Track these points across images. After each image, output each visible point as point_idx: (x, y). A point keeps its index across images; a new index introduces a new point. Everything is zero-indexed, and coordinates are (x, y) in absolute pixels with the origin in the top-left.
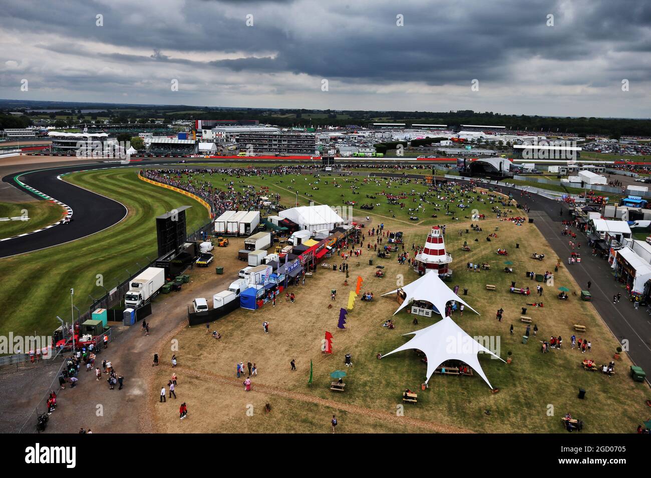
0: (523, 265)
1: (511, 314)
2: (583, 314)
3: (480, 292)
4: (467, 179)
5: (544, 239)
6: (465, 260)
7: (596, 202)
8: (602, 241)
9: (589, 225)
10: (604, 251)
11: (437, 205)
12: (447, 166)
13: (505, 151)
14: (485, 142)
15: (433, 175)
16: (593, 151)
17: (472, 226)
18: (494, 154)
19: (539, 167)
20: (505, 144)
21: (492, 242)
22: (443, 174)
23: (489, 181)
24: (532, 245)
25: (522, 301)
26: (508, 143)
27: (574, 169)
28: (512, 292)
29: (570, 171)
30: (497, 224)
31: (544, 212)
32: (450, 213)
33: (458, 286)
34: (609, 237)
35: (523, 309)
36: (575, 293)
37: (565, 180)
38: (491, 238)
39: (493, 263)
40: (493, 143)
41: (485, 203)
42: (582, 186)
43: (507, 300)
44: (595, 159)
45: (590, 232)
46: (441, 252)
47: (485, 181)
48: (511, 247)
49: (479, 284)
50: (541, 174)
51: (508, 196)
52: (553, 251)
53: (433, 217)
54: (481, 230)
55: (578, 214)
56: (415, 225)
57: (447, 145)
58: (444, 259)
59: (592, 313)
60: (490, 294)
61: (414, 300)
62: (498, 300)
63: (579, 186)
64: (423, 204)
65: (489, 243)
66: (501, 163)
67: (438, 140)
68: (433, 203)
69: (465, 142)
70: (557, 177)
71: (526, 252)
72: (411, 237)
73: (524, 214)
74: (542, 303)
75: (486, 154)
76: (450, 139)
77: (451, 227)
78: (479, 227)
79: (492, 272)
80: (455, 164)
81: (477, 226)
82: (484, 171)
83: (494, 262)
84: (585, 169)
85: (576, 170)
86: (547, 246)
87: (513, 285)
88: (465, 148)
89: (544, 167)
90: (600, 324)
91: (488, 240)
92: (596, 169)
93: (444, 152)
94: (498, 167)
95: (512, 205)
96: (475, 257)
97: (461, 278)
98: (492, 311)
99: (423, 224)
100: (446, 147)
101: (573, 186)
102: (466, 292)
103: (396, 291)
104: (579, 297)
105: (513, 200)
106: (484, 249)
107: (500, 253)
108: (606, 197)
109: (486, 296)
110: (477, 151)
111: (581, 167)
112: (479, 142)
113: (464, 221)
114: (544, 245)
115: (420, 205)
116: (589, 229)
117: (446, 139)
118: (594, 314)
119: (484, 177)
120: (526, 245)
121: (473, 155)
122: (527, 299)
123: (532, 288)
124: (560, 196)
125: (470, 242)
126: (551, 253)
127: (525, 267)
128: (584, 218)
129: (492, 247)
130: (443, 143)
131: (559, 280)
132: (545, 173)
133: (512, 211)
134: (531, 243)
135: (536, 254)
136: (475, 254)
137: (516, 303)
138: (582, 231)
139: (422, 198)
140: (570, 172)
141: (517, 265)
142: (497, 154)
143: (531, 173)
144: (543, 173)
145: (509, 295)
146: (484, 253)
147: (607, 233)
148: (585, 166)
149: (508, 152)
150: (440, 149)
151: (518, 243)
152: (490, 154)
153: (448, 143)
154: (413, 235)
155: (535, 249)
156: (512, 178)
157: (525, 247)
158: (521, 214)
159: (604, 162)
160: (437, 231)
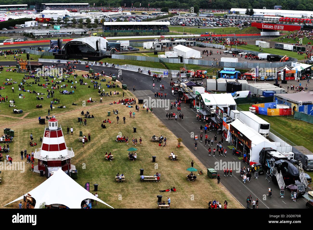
0: (145, 150)
1: (147, 204)
2: (213, 192)
3: (110, 186)
4: (64, 62)
5: (158, 120)
6: (85, 152)
7: (196, 76)
8: (213, 115)
9: (197, 100)
10: (216, 125)
11: (38, 94)
12: (40, 49)
13: (95, 29)
14: (72, 20)
15: (27, 61)
16: (178, 25)
17: (83, 113)
18: (85, 32)
19: (134, 43)
20: (93, 22)
21: (108, 129)
22: (37, 58)
23: (87, 62)
24: (148, 127)
25: (155, 188)
26: (96, 21)
27: (168, 43)
28: (142, 181)
29: (164, 46)
30: (108, 108)
31: (150, 91)
32: (55, 101)
33: (89, 183)
34: (220, 111)
35: (158, 197)
36: (201, 172)
37: (162, 56)
38: (106, 124)
39: (115, 152)
40: (81, 21)
41: (89, 87)
42: (182, 61)
43: (140, 190)
44: (183, 33)
45: (199, 107)
46: (62, 147)
47: (83, 63)
48: (128, 132)
49: (107, 177)
50: (138, 51)
51: (111, 77)
52: (170, 132)
53: (38, 107)
54: (93, 117)
55: (183, 90)
56: (20, 118)
57: (33, 26)
58: (66, 154)
59: (221, 189)
60: (121, 186)
61: (46, 206)
62: (131, 191)
63: (178, 61)
64: (23, 94)
65: (105, 130)
66: (97, 42)
67: (22, 21)
68: (34, 92)
69: (50, 22)
70: (153, 53)
71: (144, 136)
72: (20, 133)
73: (131, 95)
74: (174, 187)
75: (76, 33)
76: (35, 20)
77: (60, 117)
78: (91, 114)
79: (116, 162)
80: (48, 46)
81: (88, 113)
82: (80, 52)
83: (115, 150)
84: (178, 44)
85: (169, 45)
86: (163, 127)
87: (142, 173)
88: (53, 28)
89: (139, 43)
90: (231, 199)
91: (104, 127)
92: (188, 43)
93: (31, 33)
94: (94, 47)
95: (118, 86)
96: (95, 148)
97: (86, 173)
98: (128, 204)
99: (29, 116)
100: (33, 28)
101: (171, 61)
102: (96, 187)
103: (22, 198)
104: (205, 175)
105: (117, 81)
106: (102, 138)
107: (120, 140)
108: (204, 70)
109: (118, 189)
110: (66, 31)
111: (173, 42)
112: (66, 21)
113: (72, 109)
114: (160, 126)
115: (20, 95)
116: (198, 105)
117: (31, 20)
118: (223, 190)
119: (81, 58)
120: (143, 128)
121: (64, 35)
122: (159, 185)
123: (161, 172)
124: (161, 72)
125: (85, 131)
126: (168, 133)
127: (148, 152)
128: (191, 94)
129: (109, 135)
130: (28, 24)
131: (183, 161)
132: (141, 50)
133: (119, 93)
134: (146, 125)
135: (154, 136)
136: (94, 144)
137: (149, 191)
138: (191, 108)
139: (21, 87)
140: (165, 48)
141: (139, 151)
142: (87, 33)
143: (127, 51)
144: (139, 50)
145: (140, 184)
146: (102, 141)
147: (217, 107)
148: (177, 41)
149: (98, 30)
150: (26, 31)
151: (135, 127)
152: (81, 33)
153: (34, 24)
154: (22, 130)
155: (152, 132)
156: (110, 57)
157: (142, 130)
158: (128, 94)
159: (192, 36)
160: (55, 123)
